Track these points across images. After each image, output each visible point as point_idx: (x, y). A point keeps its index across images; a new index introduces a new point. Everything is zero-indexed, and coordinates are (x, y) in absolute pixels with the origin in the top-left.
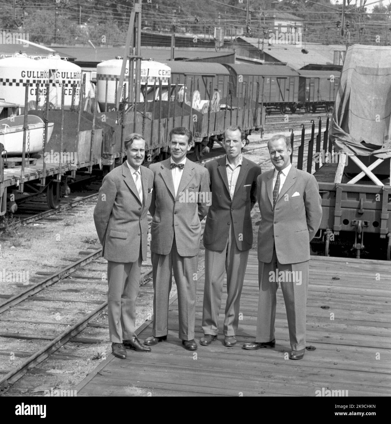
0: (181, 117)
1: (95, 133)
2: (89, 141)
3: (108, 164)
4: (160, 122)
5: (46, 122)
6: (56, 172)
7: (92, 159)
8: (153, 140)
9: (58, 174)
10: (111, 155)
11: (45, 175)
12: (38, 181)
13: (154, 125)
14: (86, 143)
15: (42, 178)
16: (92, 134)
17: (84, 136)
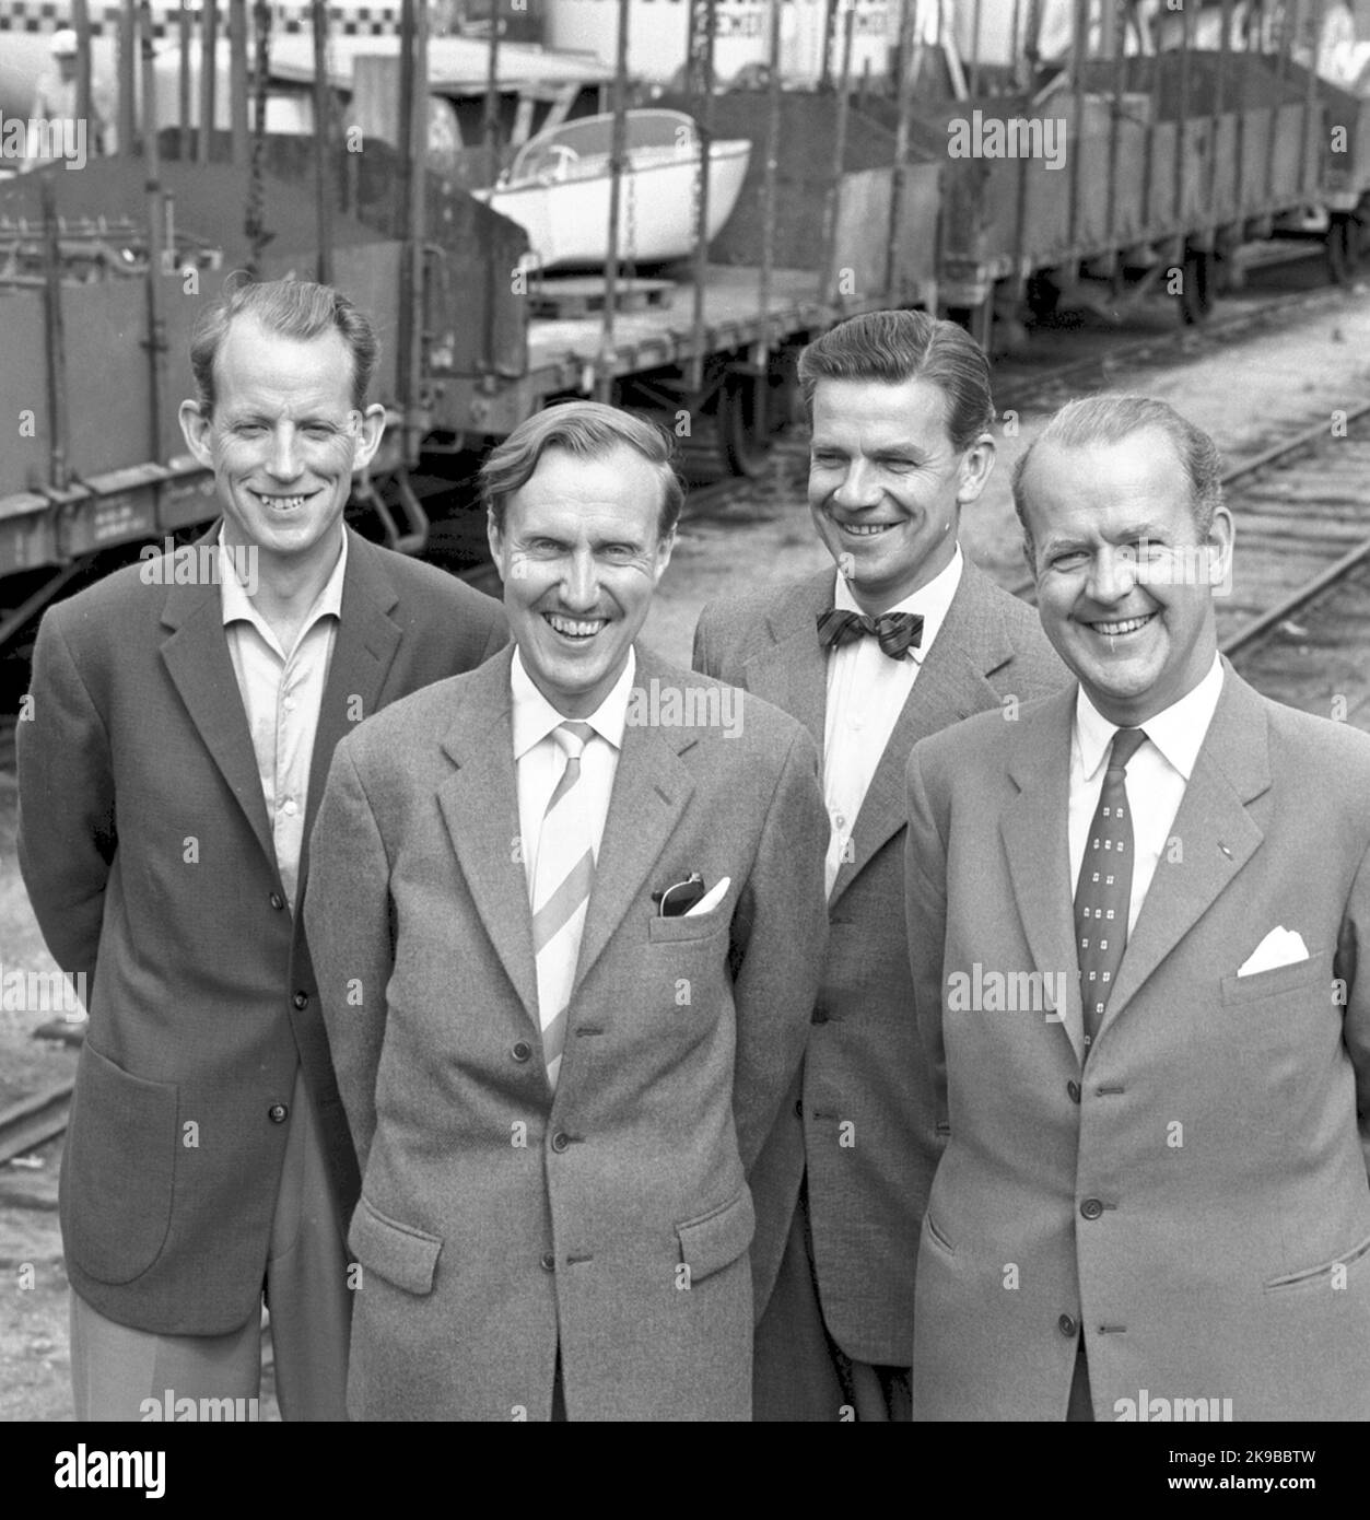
0: (1267, 113)
1: (908, 180)
2: (885, 213)
3: (966, 301)
4: (1180, 133)
5: (705, 137)
6: (747, 337)
7: (896, 284)
8: (1152, 206)
9: (754, 344)
10: (974, 266)
11: (700, 349)
12: (671, 371)
13: (1157, 144)
14: (870, 221)
15: (690, 360)
16: (897, 182)
17: (862, 193)
